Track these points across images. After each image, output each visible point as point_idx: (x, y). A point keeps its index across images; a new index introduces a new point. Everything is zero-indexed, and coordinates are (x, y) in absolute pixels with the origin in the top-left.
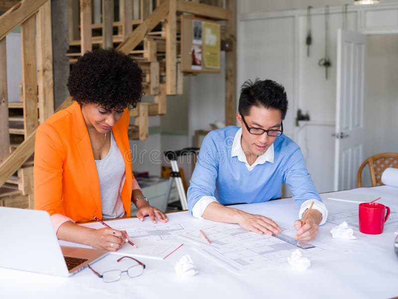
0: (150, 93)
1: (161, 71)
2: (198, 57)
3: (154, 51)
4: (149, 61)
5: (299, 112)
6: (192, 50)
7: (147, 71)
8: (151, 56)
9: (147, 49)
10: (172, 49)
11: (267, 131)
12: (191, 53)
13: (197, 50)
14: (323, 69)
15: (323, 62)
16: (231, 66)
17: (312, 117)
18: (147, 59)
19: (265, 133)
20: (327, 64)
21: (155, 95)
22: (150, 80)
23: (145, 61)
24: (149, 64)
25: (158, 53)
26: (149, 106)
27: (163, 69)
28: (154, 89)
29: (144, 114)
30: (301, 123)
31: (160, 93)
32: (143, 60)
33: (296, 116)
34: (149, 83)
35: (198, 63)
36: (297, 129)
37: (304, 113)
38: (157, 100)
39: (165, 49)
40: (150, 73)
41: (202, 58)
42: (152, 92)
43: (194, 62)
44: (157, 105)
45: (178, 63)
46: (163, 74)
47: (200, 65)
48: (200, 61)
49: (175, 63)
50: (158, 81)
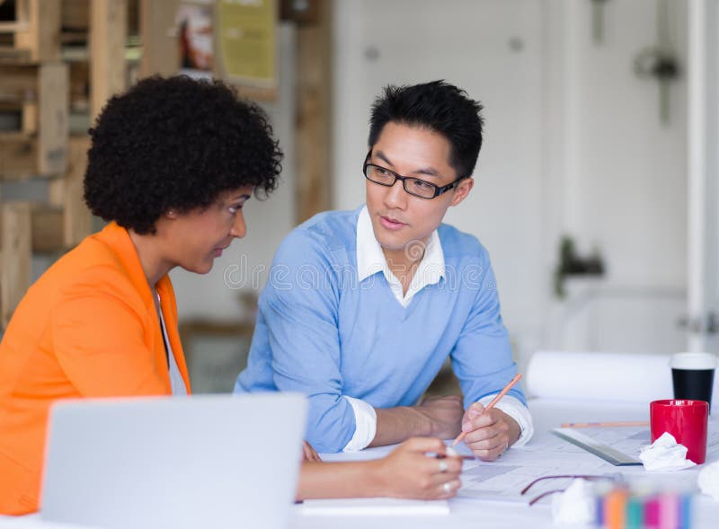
0: (36, 168)
1: (73, 96)
2: (201, 45)
3: (52, 26)
4: (35, 58)
5: (567, 249)
6: (178, 21)
7: (29, 95)
8: (41, 44)
9: (28, 19)
12: (174, 33)
13: (197, 23)
14: (652, 88)
15: (650, 63)
16: (314, 76)
17: (619, 268)
18: (27, 53)
20: (668, 69)
21: (51, 178)
22: (38, 124)
23: (22, 61)
24: (32, 69)
25: (65, 29)
26: (33, 214)
27: (80, 87)
28: (54, 156)
29: (17, 243)
30: (577, 286)
31: (70, 171)
33: (552, 259)
34: (35, 135)
35: (201, 62)
36: (558, 308)
37: (583, 250)
38: (58, 193)
39: (86, 17)
41: (215, 45)
42: (44, 166)
43: (188, 60)
44: (60, 212)
45: (131, 66)
46: (81, 104)
47: (207, 69)
48: (208, 59)
49: (120, 67)
50: (66, 127)
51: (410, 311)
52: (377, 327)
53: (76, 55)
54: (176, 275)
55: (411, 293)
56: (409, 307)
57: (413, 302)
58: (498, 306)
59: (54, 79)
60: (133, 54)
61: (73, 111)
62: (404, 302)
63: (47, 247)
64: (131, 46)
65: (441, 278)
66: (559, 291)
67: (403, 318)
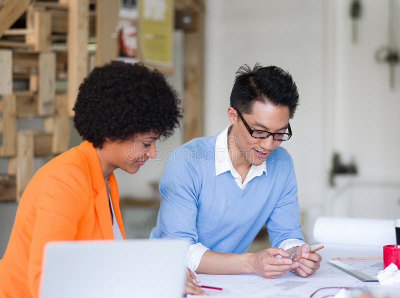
0: (36, 111)
1: (58, 70)
2: (130, 43)
3: (47, 32)
4: (37, 49)
5: (336, 159)
6: (118, 28)
7: (33, 70)
8: (40, 42)
9: (33, 27)
10: (80, 26)
11: (273, 135)
12: (115, 36)
13: (128, 30)
15: (384, 54)
16: (194, 60)
17: (365, 170)
18: (33, 47)
19: (271, 137)
20: (393, 58)
21: (45, 117)
22: (38, 87)
23: (30, 51)
24: (35, 56)
25: (54, 33)
26: (35, 137)
27: (62, 66)
28: (47, 104)
29: (26, 153)
30: (341, 180)
31: (56, 113)
32: (26, 48)
33: (328, 165)
34: (36, 93)
35: (130, 53)
36: (331, 192)
37: (346, 160)
38: (49, 125)
39: (66, 26)
40: (37, 73)
42: (42, 111)
43: (123, 52)
44: (51, 135)
45: (91, 54)
46: (62, 75)
47: (133, 57)
48: (134, 51)
49: (85, 55)
50: (54, 88)
51: (245, 192)
52: (227, 201)
53: (60, 48)
54: (117, 173)
55: (246, 182)
56: (245, 189)
57: (247, 186)
58: (296, 191)
59: (47, 62)
60: (92, 48)
61: (58, 79)
62: (242, 186)
63: (43, 153)
64: (91, 43)
65: (264, 172)
66: (332, 183)
67: (242, 196)
